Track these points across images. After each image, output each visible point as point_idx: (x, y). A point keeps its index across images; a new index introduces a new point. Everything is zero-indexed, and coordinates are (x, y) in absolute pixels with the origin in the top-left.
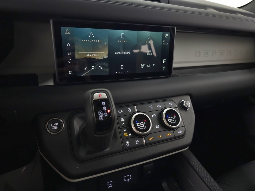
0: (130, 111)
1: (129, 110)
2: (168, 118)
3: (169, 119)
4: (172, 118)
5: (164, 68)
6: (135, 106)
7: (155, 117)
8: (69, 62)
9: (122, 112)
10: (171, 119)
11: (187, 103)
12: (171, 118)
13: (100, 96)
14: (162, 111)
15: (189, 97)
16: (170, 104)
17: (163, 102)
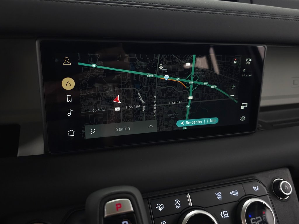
0: (178, 205)
1: (177, 202)
2: (251, 219)
3: (253, 221)
4: (259, 219)
5: (243, 118)
6: (189, 194)
7: (226, 216)
8: (69, 114)
9: (163, 207)
10: (256, 221)
11: (286, 186)
12: (257, 218)
13: (117, 208)
14: (240, 202)
15: (288, 172)
16: (254, 188)
17: (241, 184)
